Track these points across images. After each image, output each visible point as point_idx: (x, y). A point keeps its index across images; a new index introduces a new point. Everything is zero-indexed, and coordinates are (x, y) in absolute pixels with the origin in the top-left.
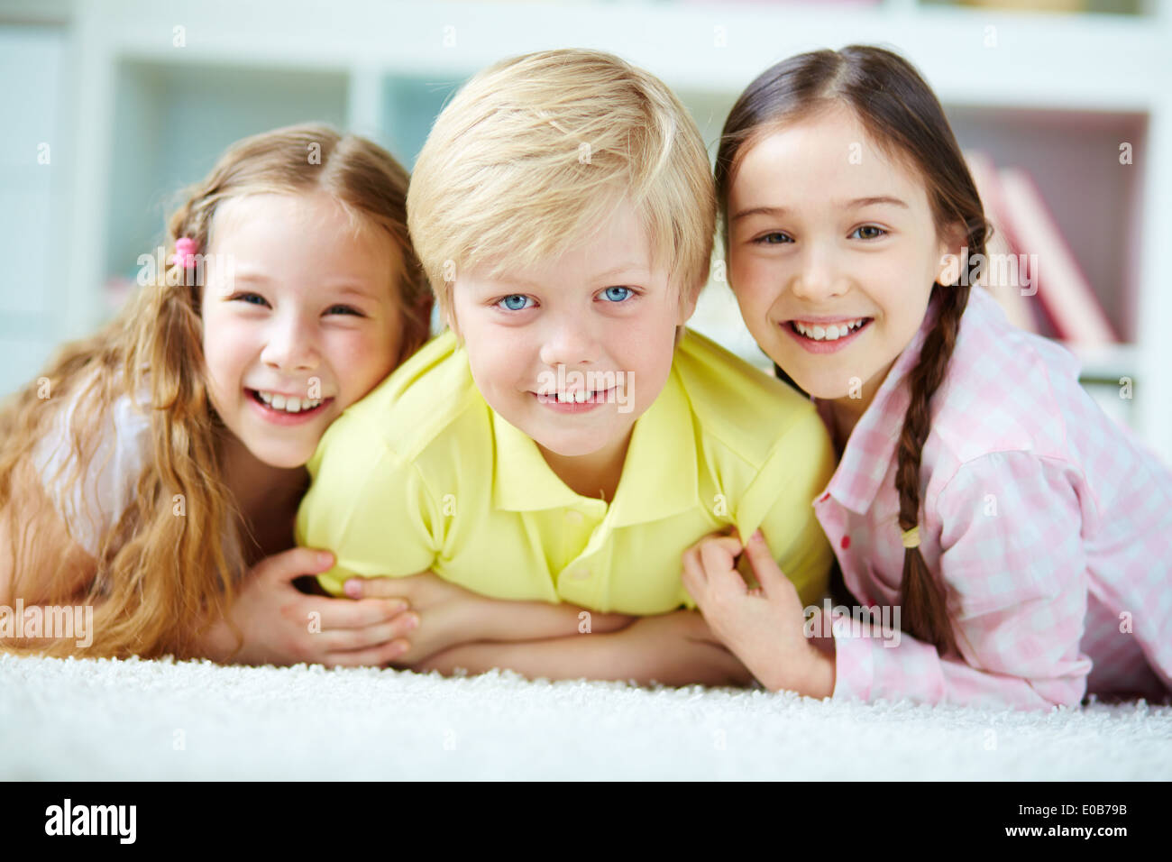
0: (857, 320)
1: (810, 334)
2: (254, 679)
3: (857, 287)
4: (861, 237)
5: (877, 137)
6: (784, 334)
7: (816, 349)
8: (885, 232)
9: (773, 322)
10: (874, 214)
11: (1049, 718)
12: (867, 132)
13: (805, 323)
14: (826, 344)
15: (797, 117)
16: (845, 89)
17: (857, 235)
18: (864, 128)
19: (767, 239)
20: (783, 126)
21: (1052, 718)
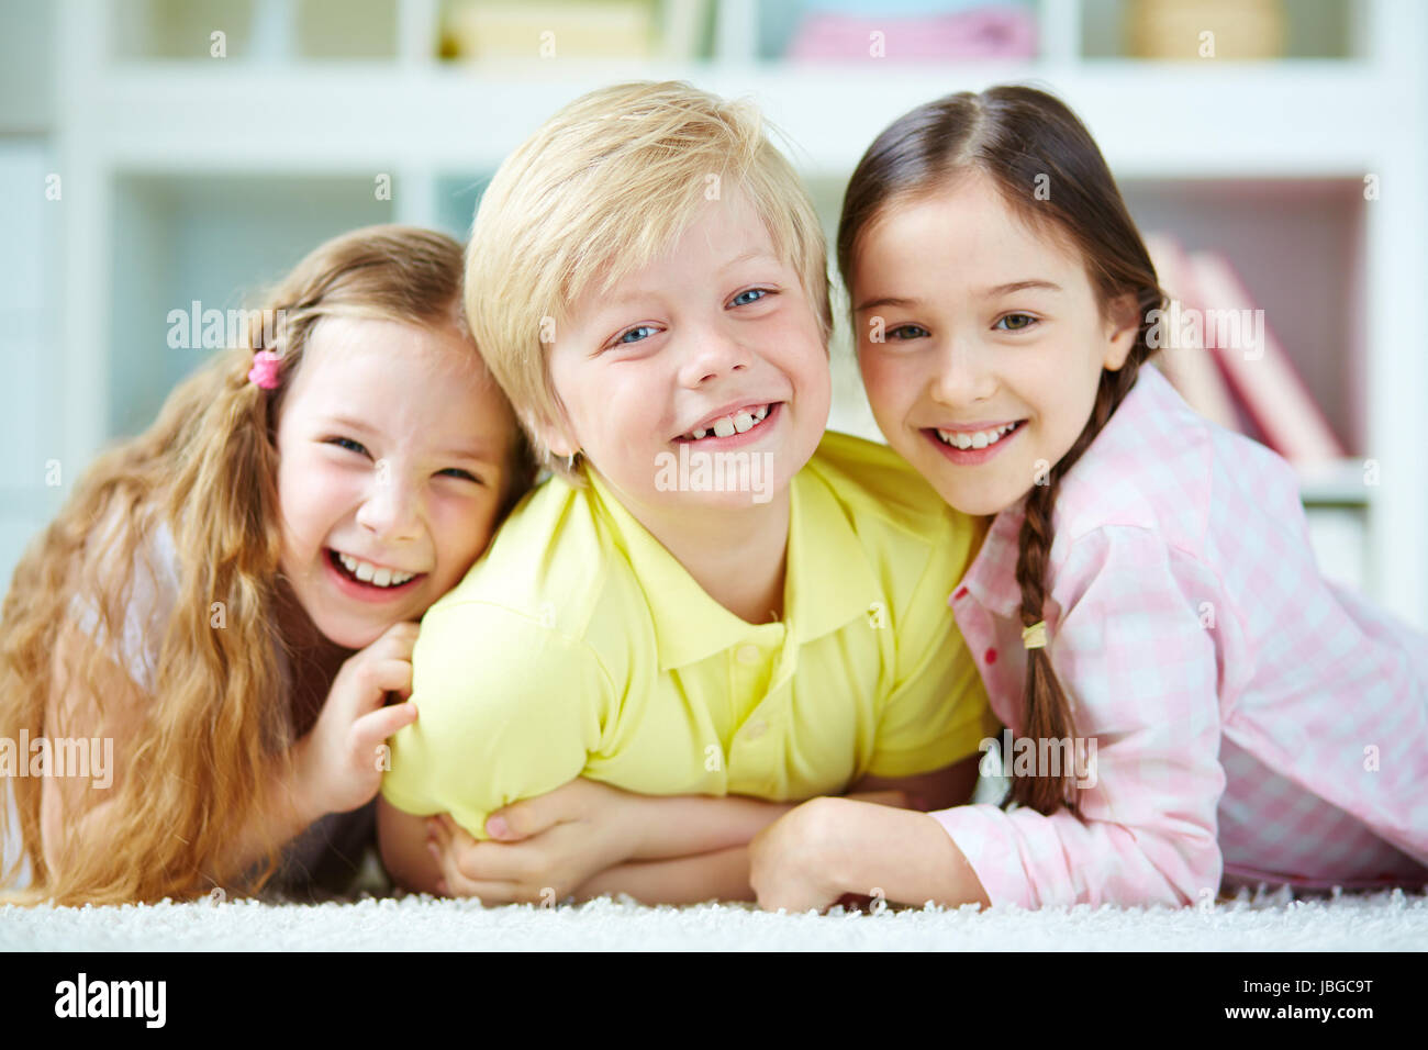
0: (1008, 424)
1: (954, 442)
2: (312, 920)
3: (1007, 388)
4: (1009, 327)
5: (1019, 211)
6: (925, 441)
7: (962, 461)
8: (1035, 320)
9: (911, 428)
10: (1021, 301)
11: (1285, 918)
12: (1007, 205)
13: (948, 431)
14: (972, 453)
15: (927, 188)
16: (980, 153)
17: (1003, 324)
18: (1004, 200)
19: (898, 334)
20: (908, 201)
21: (1289, 918)
